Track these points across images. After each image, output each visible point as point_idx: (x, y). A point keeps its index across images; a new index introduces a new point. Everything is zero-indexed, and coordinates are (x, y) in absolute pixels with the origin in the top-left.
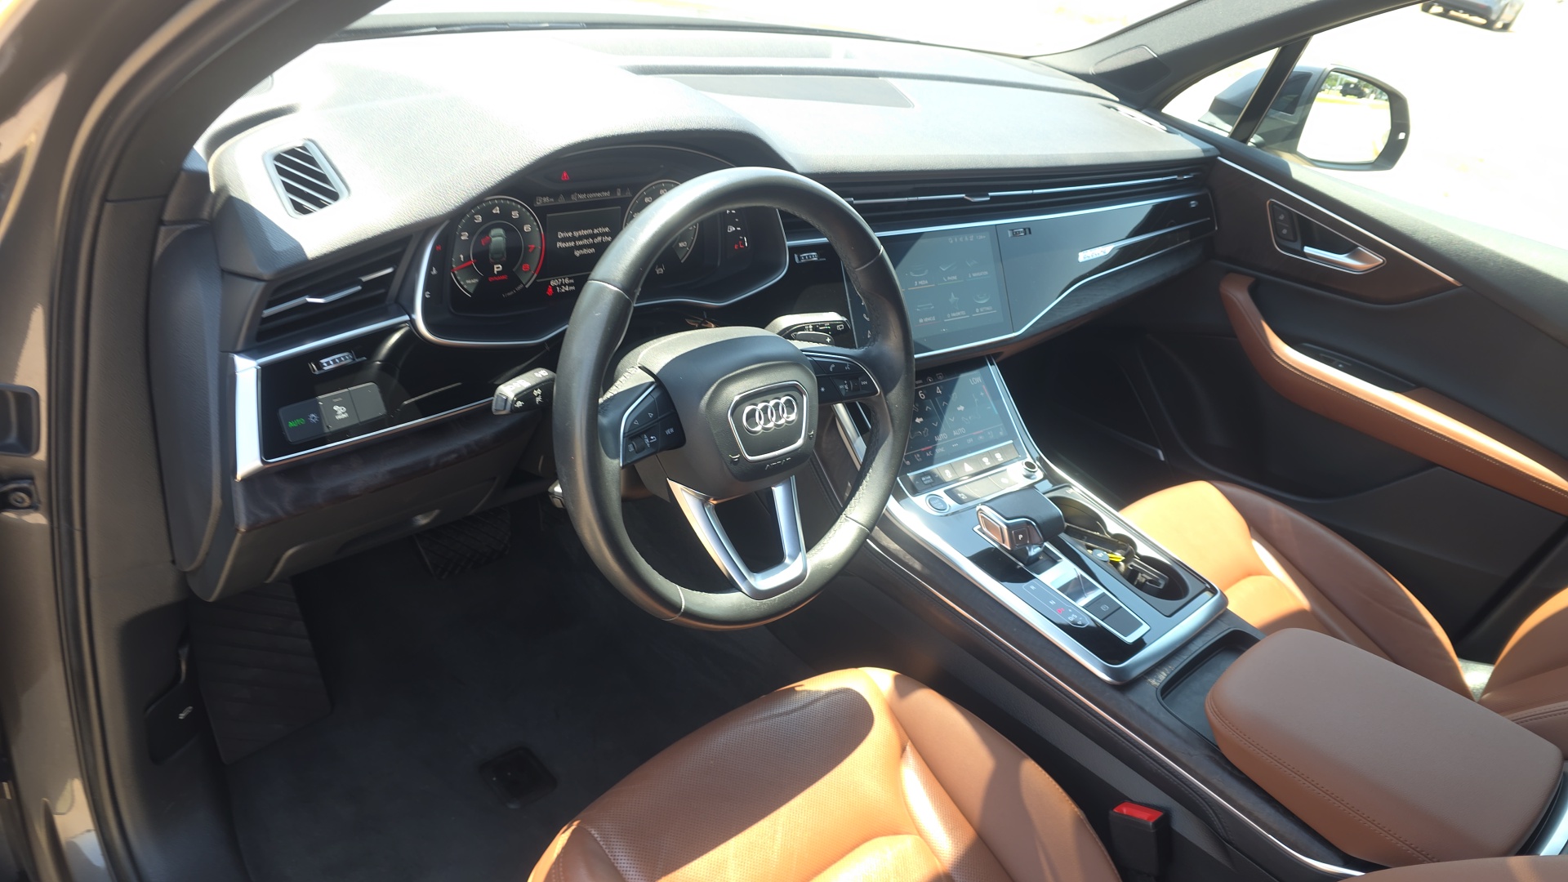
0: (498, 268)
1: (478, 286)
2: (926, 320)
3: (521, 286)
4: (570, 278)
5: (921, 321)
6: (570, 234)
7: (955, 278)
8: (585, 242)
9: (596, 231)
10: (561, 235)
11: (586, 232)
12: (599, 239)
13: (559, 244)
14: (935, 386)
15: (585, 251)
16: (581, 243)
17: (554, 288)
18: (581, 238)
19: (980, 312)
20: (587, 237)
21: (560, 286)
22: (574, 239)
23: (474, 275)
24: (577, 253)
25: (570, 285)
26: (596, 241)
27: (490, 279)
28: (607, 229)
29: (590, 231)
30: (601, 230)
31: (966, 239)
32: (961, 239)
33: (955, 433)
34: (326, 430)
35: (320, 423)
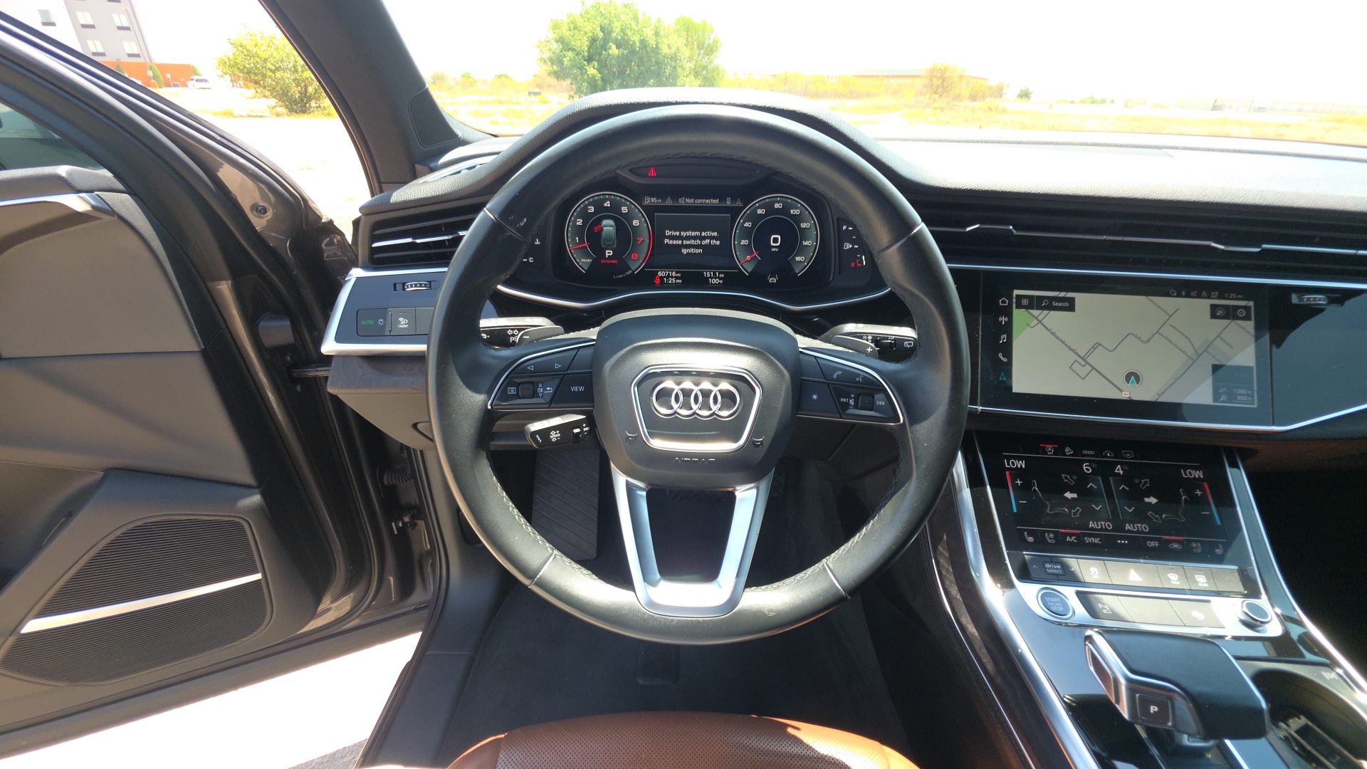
0: (609, 253)
1: (592, 265)
3: (630, 272)
4: (677, 273)
6: (678, 233)
8: (692, 242)
9: (703, 234)
10: (668, 233)
11: (694, 234)
12: (707, 241)
13: (666, 241)
14: (1116, 464)
15: (692, 250)
16: (688, 242)
17: (661, 278)
18: (688, 238)
20: (695, 238)
21: (668, 277)
22: (680, 238)
23: (588, 256)
24: (685, 251)
25: (677, 278)
26: (704, 242)
27: (602, 261)
28: (716, 234)
29: (698, 233)
30: (708, 233)
33: (1128, 528)
34: (387, 333)
35: (384, 326)
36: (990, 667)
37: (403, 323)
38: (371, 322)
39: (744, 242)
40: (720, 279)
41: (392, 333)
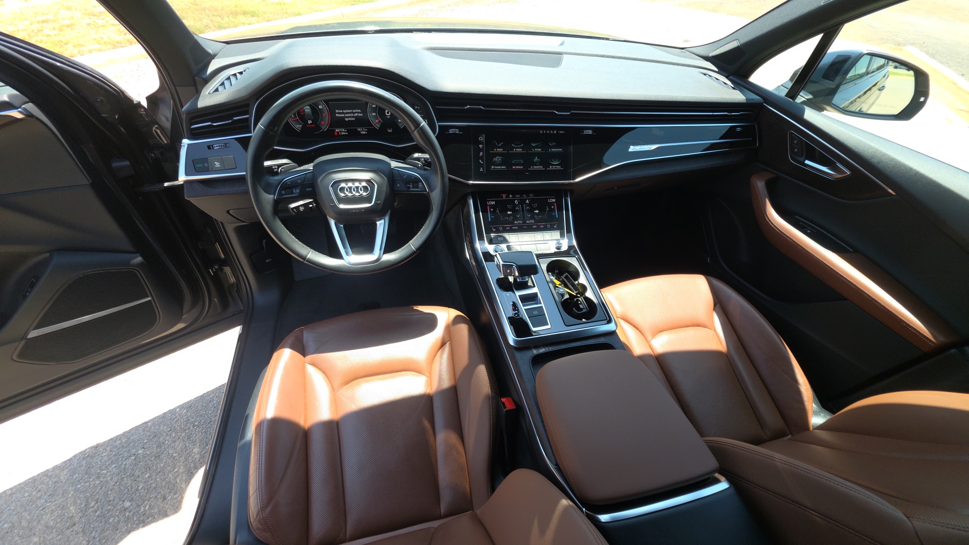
0: (310, 122)
1: (302, 127)
2: (517, 167)
3: (322, 130)
4: (345, 129)
5: (514, 167)
6: (342, 111)
7: (540, 150)
8: (349, 115)
9: (354, 111)
10: (337, 111)
11: (349, 111)
12: (356, 114)
13: (337, 115)
14: (526, 199)
15: (350, 119)
16: (347, 115)
17: (338, 132)
18: (347, 113)
19: (552, 168)
20: (350, 113)
21: (341, 132)
22: (343, 113)
23: (300, 124)
24: (347, 119)
25: (345, 132)
26: (355, 115)
27: (307, 126)
28: (360, 111)
29: (351, 111)
30: (357, 111)
31: (552, 132)
32: (548, 132)
33: (527, 222)
34: (210, 170)
35: (208, 167)
36: (477, 274)
37: (217, 164)
38: (201, 165)
39: (373, 114)
40: (366, 131)
41: (213, 170)
